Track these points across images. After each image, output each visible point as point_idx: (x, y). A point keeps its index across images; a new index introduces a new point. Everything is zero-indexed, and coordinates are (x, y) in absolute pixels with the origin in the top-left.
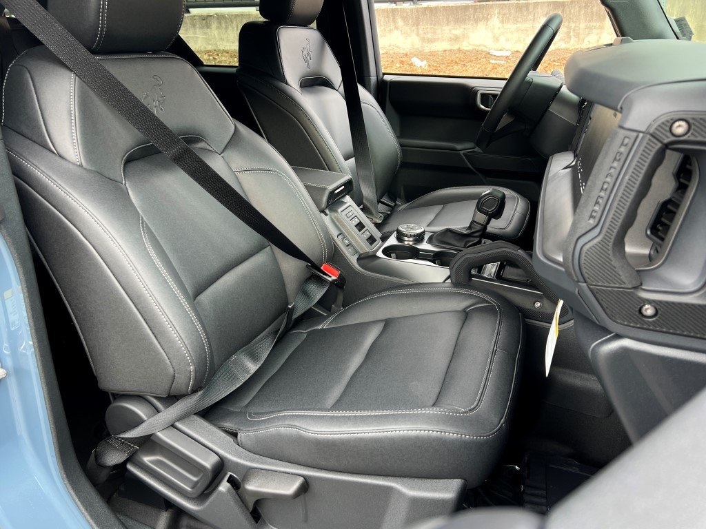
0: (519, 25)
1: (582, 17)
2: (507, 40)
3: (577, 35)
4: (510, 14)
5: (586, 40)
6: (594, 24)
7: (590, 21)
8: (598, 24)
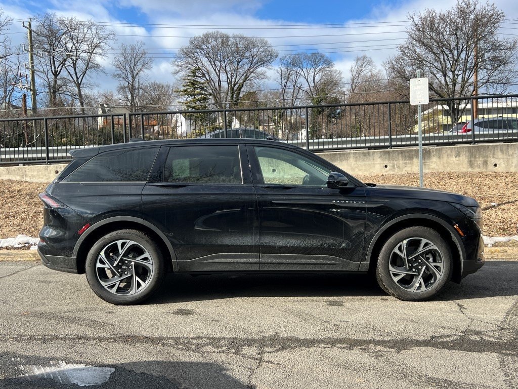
0: (366, 163)
1: (400, 158)
2: (359, 170)
3: (399, 167)
4: (360, 157)
5: (404, 170)
6: (408, 162)
7: (404, 160)
8: (409, 162)
